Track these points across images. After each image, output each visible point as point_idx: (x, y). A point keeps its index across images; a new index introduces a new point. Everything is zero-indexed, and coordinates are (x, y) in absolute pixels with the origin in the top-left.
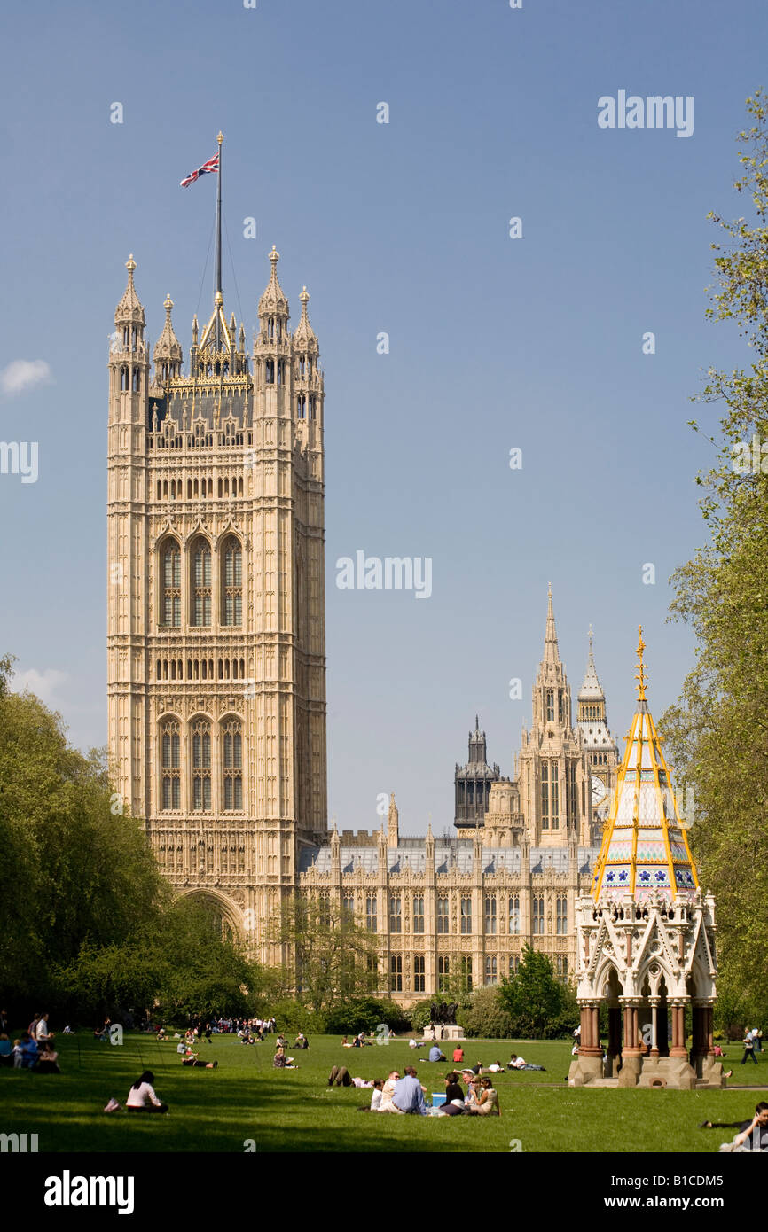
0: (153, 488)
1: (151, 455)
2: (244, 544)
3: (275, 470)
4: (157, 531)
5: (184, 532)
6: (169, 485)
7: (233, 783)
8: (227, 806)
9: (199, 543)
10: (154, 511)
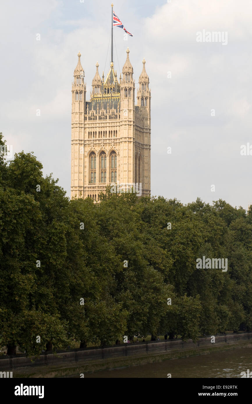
0: (87, 134)
1: (86, 123)
2: (117, 153)
3: (127, 128)
4: (88, 149)
5: (97, 149)
6: (92, 133)
9: (102, 153)
10: (87, 142)
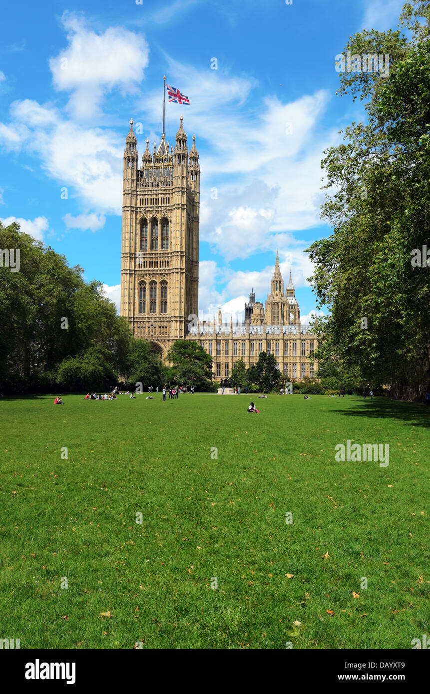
0: (138, 202)
1: (138, 190)
2: (169, 221)
3: (180, 195)
4: (139, 216)
5: (149, 216)
6: (144, 200)
7: (164, 304)
8: (162, 312)
9: (154, 221)
10: (139, 210)
